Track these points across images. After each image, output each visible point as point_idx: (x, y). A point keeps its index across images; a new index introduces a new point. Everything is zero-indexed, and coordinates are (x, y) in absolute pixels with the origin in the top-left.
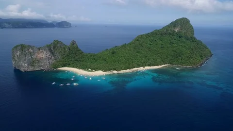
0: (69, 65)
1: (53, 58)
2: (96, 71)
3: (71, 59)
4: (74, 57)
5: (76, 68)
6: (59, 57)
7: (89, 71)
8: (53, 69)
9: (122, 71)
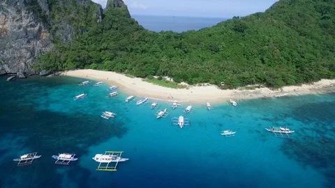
0: (100, 61)
1: (45, 35)
2: (191, 83)
3: (104, 45)
4: (117, 40)
5: (121, 71)
6: (67, 34)
7: (167, 84)
8: (43, 72)
9: (289, 90)
